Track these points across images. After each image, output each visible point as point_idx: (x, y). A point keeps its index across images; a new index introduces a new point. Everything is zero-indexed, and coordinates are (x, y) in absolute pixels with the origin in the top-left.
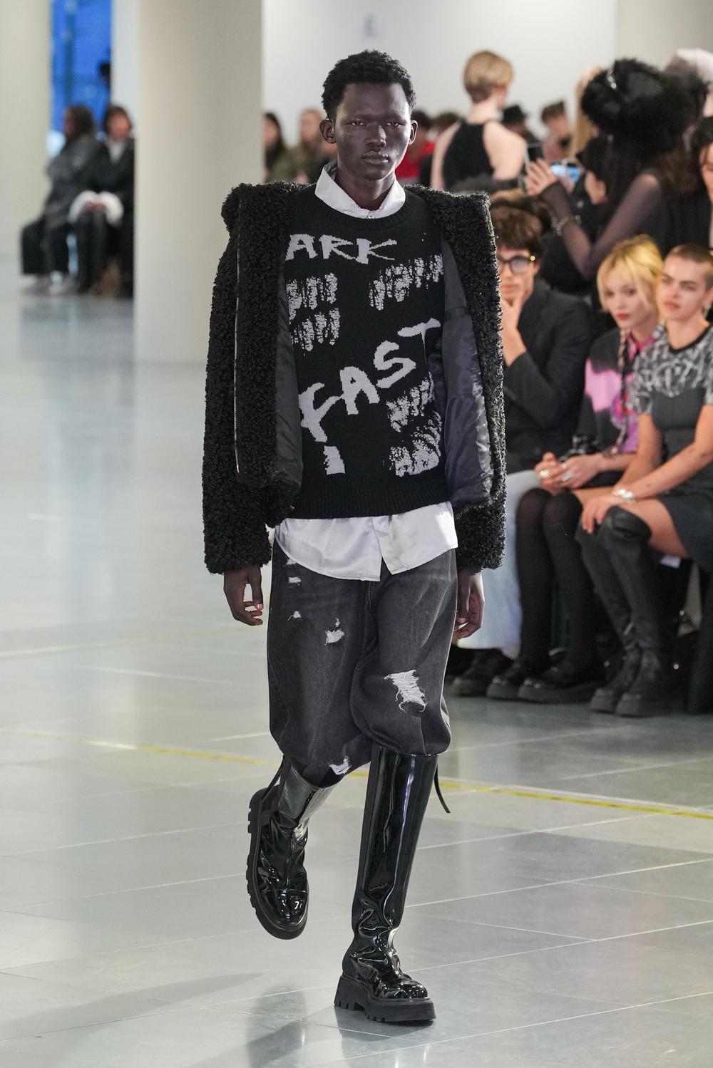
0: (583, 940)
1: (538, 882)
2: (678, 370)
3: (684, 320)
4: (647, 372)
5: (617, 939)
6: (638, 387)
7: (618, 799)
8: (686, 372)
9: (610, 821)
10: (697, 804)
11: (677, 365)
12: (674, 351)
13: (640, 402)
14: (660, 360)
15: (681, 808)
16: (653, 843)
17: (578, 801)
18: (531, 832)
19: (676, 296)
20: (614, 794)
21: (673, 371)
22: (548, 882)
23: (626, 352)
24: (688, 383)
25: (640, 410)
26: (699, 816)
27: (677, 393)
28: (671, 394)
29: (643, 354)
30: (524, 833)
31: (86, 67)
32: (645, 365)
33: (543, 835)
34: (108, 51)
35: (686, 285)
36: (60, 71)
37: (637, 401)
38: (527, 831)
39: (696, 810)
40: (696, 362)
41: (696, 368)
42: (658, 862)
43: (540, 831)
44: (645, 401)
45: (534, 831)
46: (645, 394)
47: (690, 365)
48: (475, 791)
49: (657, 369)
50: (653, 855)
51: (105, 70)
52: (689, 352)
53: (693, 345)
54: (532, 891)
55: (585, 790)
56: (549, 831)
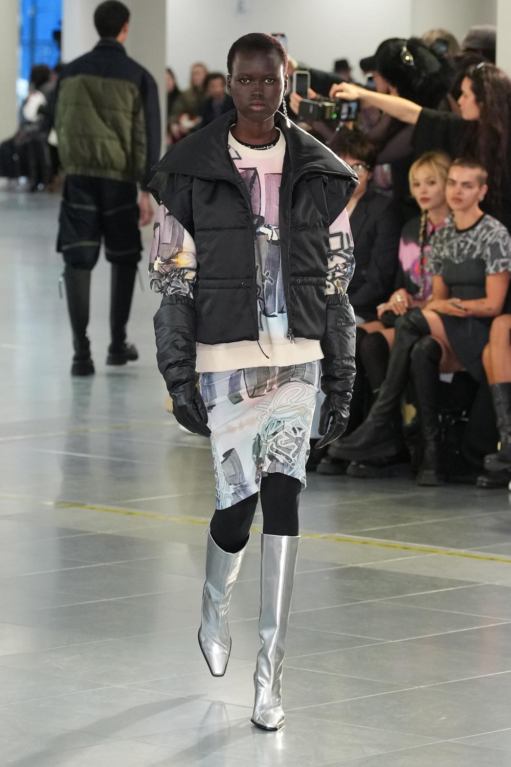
0: (383, 641)
1: (352, 601)
2: (462, 245)
3: (465, 210)
4: (439, 245)
5: (406, 641)
6: (433, 256)
7: (409, 544)
8: (468, 247)
9: (402, 559)
10: (463, 548)
11: (462, 241)
12: (459, 232)
13: (435, 266)
14: (448, 238)
15: (452, 550)
16: (432, 575)
17: (380, 545)
18: (348, 566)
19: (459, 193)
20: (405, 540)
21: (459, 245)
22: (360, 601)
23: (425, 232)
24: (470, 254)
25: (434, 272)
26: (465, 556)
27: (461, 261)
28: (457, 262)
29: (437, 234)
30: (344, 567)
31: (44, 34)
32: (438, 241)
33: (356, 568)
34: (60, 23)
35: (466, 184)
36: (27, 37)
37: (432, 266)
38: (346, 565)
39: (463, 551)
40: (476, 239)
41: (475, 244)
42: (436, 587)
43: (354, 566)
44: (438, 266)
45: (350, 565)
46: (438, 261)
47: (470, 241)
48: (308, 537)
49: (446, 244)
50: (433, 583)
51: (57, 36)
52: (470, 232)
53: (473, 228)
54: (349, 607)
55: (387, 537)
56: (360, 565)
